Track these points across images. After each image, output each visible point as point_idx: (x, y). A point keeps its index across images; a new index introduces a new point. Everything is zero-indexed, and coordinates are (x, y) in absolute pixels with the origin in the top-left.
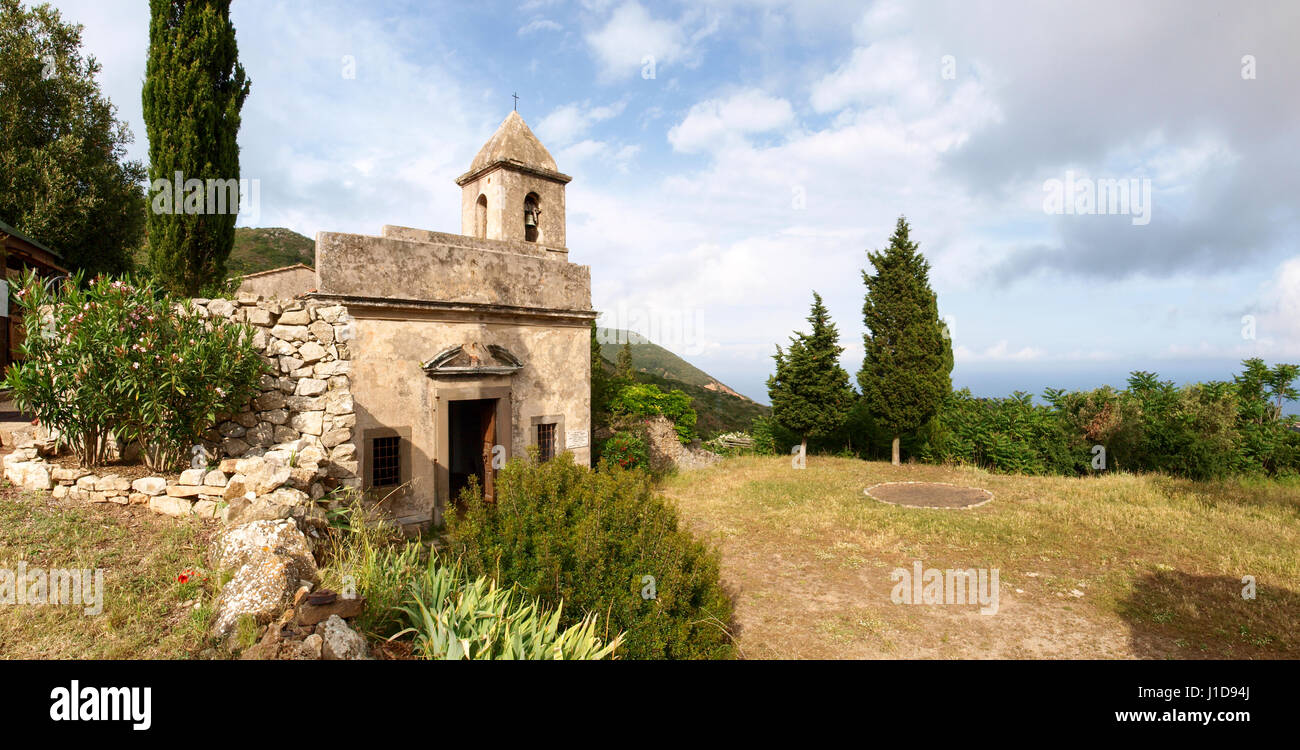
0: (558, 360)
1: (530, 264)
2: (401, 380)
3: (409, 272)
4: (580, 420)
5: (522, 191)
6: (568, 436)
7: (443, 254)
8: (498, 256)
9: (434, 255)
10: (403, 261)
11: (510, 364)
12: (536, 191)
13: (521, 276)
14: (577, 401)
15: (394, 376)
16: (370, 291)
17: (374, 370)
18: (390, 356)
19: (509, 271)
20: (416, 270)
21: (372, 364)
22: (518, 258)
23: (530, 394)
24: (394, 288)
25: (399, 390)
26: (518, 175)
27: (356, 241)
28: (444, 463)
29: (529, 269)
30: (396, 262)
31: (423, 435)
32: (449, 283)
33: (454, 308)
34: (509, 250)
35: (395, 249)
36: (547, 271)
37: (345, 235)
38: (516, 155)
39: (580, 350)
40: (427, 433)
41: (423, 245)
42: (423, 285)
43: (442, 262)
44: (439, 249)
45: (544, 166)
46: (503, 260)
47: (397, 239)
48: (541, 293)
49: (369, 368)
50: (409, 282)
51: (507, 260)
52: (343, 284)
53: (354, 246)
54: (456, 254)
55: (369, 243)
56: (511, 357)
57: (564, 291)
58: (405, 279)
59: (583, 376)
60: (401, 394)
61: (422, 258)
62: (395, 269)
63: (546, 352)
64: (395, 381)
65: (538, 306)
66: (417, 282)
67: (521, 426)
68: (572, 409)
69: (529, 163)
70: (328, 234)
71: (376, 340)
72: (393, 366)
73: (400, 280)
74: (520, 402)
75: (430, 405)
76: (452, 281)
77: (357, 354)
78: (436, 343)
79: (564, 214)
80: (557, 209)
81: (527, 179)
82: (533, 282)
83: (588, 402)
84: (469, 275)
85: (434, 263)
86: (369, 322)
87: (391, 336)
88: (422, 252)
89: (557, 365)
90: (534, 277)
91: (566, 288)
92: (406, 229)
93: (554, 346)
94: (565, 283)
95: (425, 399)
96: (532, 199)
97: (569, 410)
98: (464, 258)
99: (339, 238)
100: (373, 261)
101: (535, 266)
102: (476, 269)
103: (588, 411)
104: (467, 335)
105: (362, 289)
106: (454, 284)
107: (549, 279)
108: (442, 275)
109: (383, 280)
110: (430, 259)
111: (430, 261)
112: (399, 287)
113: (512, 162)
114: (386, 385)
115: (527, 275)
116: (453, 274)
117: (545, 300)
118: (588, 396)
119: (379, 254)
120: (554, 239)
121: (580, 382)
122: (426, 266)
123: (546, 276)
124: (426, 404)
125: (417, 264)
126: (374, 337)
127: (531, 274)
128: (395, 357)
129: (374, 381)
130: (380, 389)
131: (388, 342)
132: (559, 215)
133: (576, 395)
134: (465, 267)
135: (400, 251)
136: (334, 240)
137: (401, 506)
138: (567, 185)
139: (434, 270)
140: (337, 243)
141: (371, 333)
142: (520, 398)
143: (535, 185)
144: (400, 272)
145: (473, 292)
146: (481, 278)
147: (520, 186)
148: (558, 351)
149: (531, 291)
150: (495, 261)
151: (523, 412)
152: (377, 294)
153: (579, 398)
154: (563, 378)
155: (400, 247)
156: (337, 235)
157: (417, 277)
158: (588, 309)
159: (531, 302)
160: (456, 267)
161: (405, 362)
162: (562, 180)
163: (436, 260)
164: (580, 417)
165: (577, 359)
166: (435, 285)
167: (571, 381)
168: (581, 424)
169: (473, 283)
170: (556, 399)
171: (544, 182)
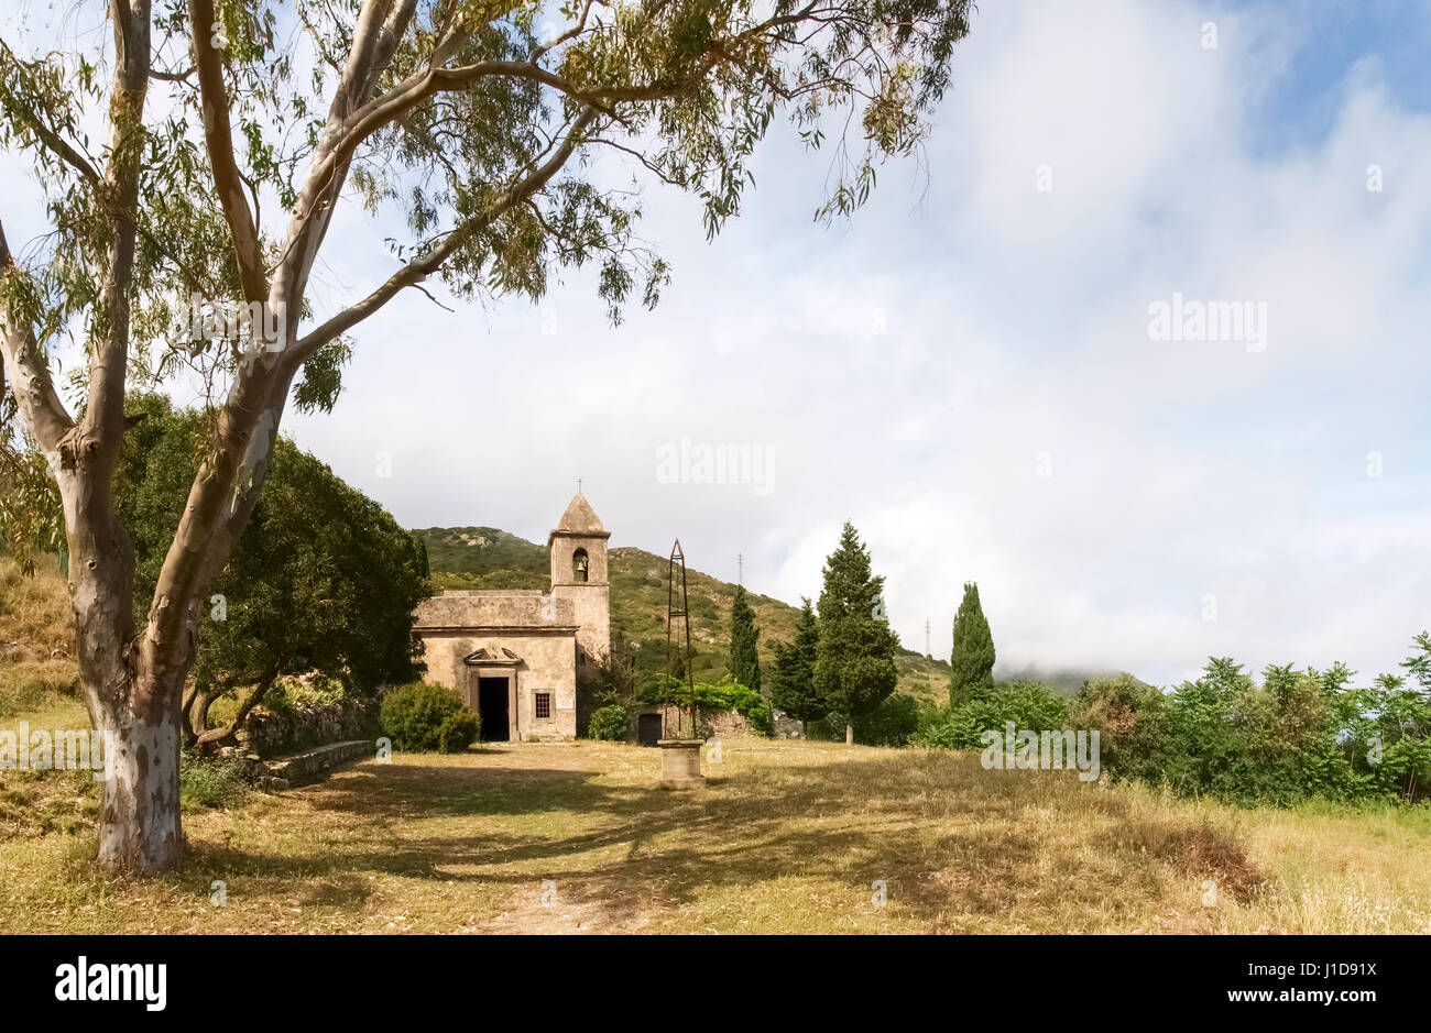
0: (551, 657)
1: (529, 602)
2: (452, 666)
3: (456, 612)
4: (568, 693)
5: (571, 549)
6: (559, 702)
7: (475, 602)
8: (508, 599)
9: (470, 603)
10: (453, 608)
11: (513, 658)
12: (583, 546)
13: (523, 609)
14: (565, 681)
15: (447, 664)
16: (435, 624)
17: (438, 662)
18: (446, 654)
19: (515, 607)
20: (459, 611)
21: (437, 659)
22: (521, 600)
23: (530, 677)
24: (447, 621)
25: (451, 671)
26: (568, 539)
29: (529, 605)
30: (449, 608)
32: (478, 617)
33: (479, 629)
34: (516, 595)
35: (449, 602)
36: (540, 604)
38: (568, 526)
39: (566, 650)
41: (464, 598)
42: (465, 619)
43: (475, 606)
44: (473, 600)
45: (591, 528)
46: (511, 602)
47: (450, 597)
48: (537, 618)
50: (456, 617)
51: (514, 601)
54: (483, 601)
55: (435, 601)
56: (513, 654)
57: (555, 615)
59: (569, 666)
60: (453, 673)
61: (463, 605)
62: (448, 611)
63: (540, 652)
64: (449, 667)
65: (536, 626)
66: (461, 617)
67: (524, 694)
68: (561, 686)
69: (579, 529)
71: (439, 647)
72: (447, 660)
73: (451, 617)
74: (524, 681)
75: (469, 680)
76: (481, 615)
78: (472, 648)
80: (600, 556)
81: (577, 540)
82: (530, 611)
83: (574, 682)
84: (491, 611)
85: (470, 607)
86: (435, 639)
87: (446, 644)
88: (464, 601)
89: (549, 659)
90: (532, 609)
91: (557, 613)
93: (546, 649)
94: (554, 610)
95: (465, 676)
97: (559, 686)
98: (488, 603)
100: (437, 609)
101: (533, 602)
102: (494, 608)
103: (574, 687)
104: (489, 643)
105: (432, 623)
106: (480, 619)
107: (543, 609)
108: (474, 613)
109: (442, 618)
110: (467, 605)
112: (451, 620)
114: (445, 669)
115: (527, 608)
116: (481, 612)
117: (542, 622)
118: (574, 678)
119: (440, 606)
121: (567, 670)
122: (465, 609)
123: (541, 607)
124: (466, 679)
125: (460, 608)
127: (530, 607)
128: (450, 655)
130: (441, 671)
131: (445, 647)
132: (602, 560)
133: (563, 678)
134: (488, 607)
138: (608, 538)
139: (469, 611)
141: (437, 644)
142: (524, 679)
143: (582, 543)
144: (451, 613)
145: (492, 621)
146: (497, 612)
148: (550, 650)
149: (530, 617)
150: (506, 602)
151: (525, 686)
152: (439, 625)
153: (565, 679)
155: (451, 600)
157: (460, 614)
158: (572, 625)
159: (530, 623)
160: (483, 608)
161: (455, 658)
162: (605, 536)
163: (472, 605)
164: (567, 691)
165: (565, 656)
166: (470, 618)
167: (560, 669)
168: (568, 696)
169: (493, 615)
170: (549, 679)
171: (589, 540)
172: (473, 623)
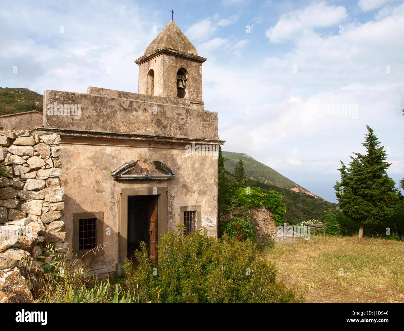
0: (198, 171)
1: (181, 111)
2: (97, 182)
3: (104, 116)
4: (211, 209)
5: (176, 67)
6: (203, 219)
7: (126, 105)
8: (160, 106)
9: (121, 105)
10: (100, 109)
11: (167, 173)
12: (184, 67)
13: (174, 119)
14: (209, 197)
15: (93, 180)
16: (78, 126)
17: (80, 176)
18: (91, 167)
19: (167, 115)
20: (108, 114)
21: (79, 172)
22: (173, 108)
23: (179, 193)
24: (93, 125)
25: (96, 188)
26: (174, 58)
27: (70, 96)
28: (125, 235)
29: (180, 114)
30: (96, 110)
31: (111, 217)
32: (129, 123)
33: (132, 138)
34: (167, 102)
35: (95, 101)
36: (190, 115)
37: (63, 93)
38: (172, 46)
39: (211, 165)
40: (114, 216)
41: (114, 99)
42: (113, 124)
43: (125, 110)
44: (124, 102)
45: (189, 52)
46: (163, 109)
47: (96, 95)
48: (187, 129)
49: (77, 175)
50: (103, 122)
51: (166, 109)
52: (61, 122)
53: (69, 99)
54: (134, 105)
55: (78, 98)
56: (168, 169)
57: (201, 128)
58: (101, 120)
59: (213, 181)
60: (98, 191)
61: (112, 107)
62: (95, 113)
63: (190, 166)
64: (94, 183)
65: (185, 137)
66: (109, 122)
67: (173, 213)
68: (206, 202)
69: (181, 50)
70: (52, 92)
71: (82, 157)
72: (92, 174)
73: (98, 120)
74: (173, 197)
75: (116, 198)
76: (132, 122)
77: (69, 165)
78: (121, 159)
79: (201, 81)
80: (197, 78)
81: (179, 60)
82: (182, 122)
83: (216, 198)
84: (142, 118)
85: (120, 110)
86: (77, 146)
87: (91, 155)
88: (113, 103)
89: (197, 174)
90: (182, 119)
91: (203, 126)
92: (102, 89)
93: (194, 162)
94: (202, 123)
95: (113, 194)
96: (182, 72)
97: (204, 203)
98: (139, 108)
99: (59, 94)
101: (183, 112)
102: (146, 114)
103: (216, 203)
104: (140, 154)
105: (73, 125)
106: (132, 123)
107: (192, 120)
108: (124, 118)
109: (87, 121)
110: (117, 107)
111: (117, 109)
112: (97, 124)
113: (170, 50)
114: (88, 186)
115: (178, 118)
116: (132, 117)
117: (189, 133)
118: (216, 194)
119: (85, 104)
120: (195, 96)
121: (211, 185)
122: (115, 112)
123: (190, 119)
124: (113, 198)
125: (109, 110)
126: (81, 156)
127: (181, 117)
128: (94, 168)
129: (80, 183)
130: (84, 188)
131: (90, 158)
132: (198, 81)
133: (208, 193)
134: (140, 113)
135: (99, 102)
136: (55, 95)
137: (97, 262)
138: (203, 64)
139: (120, 115)
140: (57, 97)
141: (79, 153)
142: (173, 195)
143: (184, 64)
144: (98, 115)
145: (144, 128)
146: (149, 120)
147: (175, 65)
148: (197, 165)
149: (181, 128)
150: (158, 109)
151: (175, 204)
152: (83, 129)
153: (210, 195)
154: (200, 182)
155: (98, 100)
156: (58, 92)
157: (109, 119)
158: (216, 139)
159: (181, 134)
160: (134, 113)
161: (100, 171)
162: (200, 61)
163: (122, 109)
164: (211, 207)
165: (209, 171)
166: (121, 124)
167: (205, 184)
168: (211, 212)
169: (144, 123)
170: (196, 195)
171: (189, 62)
172: (123, 130)
